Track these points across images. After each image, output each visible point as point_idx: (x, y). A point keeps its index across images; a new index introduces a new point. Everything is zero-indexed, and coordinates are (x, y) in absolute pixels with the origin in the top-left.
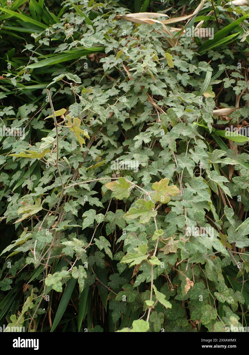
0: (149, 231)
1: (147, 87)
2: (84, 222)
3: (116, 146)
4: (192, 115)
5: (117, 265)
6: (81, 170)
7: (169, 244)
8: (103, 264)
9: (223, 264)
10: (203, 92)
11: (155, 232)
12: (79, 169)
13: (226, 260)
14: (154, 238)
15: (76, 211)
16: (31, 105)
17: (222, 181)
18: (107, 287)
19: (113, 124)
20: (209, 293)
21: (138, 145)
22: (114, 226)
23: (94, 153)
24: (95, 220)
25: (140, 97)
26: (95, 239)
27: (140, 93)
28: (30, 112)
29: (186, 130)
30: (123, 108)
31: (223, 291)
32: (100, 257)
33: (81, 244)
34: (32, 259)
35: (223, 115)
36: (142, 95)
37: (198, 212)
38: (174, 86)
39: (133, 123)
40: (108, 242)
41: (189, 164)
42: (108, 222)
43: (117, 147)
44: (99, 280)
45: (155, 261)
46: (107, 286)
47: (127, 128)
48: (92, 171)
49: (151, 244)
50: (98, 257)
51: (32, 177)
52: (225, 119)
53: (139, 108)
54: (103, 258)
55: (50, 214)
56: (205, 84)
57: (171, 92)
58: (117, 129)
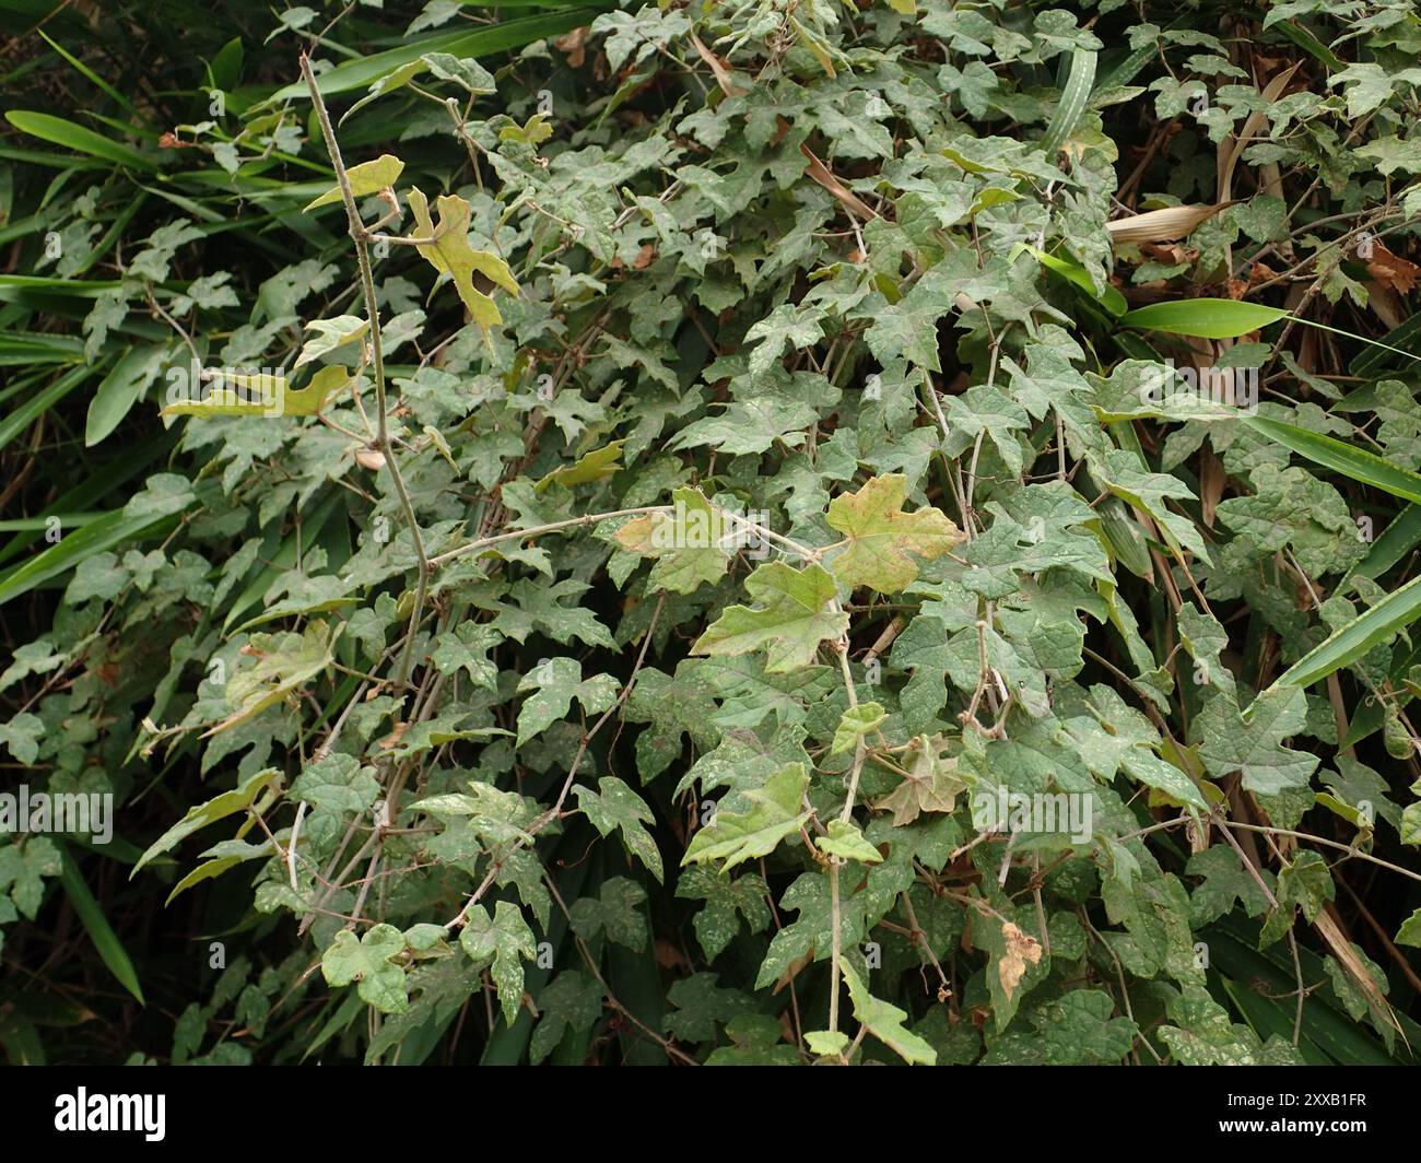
0: (820, 724)
1: (805, 124)
2: (524, 711)
3: (671, 383)
4: (1011, 226)
5: (696, 923)
6: (513, 491)
7: (917, 775)
8: (636, 932)
9: (1198, 912)
10: (1063, 137)
11: (843, 717)
12: (504, 489)
13: (1211, 894)
14: (839, 745)
15: (487, 669)
16: (311, 265)
17: (1163, 493)
18: (659, 1039)
19: (658, 293)
20: (1132, 1033)
21: (762, 360)
22: (673, 743)
23: (571, 413)
24: (575, 700)
25: (775, 167)
26: (578, 789)
27: (772, 151)
28: (304, 294)
29: (982, 280)
30: (699, 216)
31: (1199, 1020)
32: (623, 901)
33: (509, 806)
34: (283, 889)
35: (1158, 238)
36: (784, 158)
37: (1052, 626)
38: (930, 119)
39: (744, 280)
40: (639, 802)
41: (1000, 418)
42: (646, 725)
43: (677, 391)
44: (621, 1008)
45: (846, 843)
46: (659, 1033)
47: (718, 301)
48: (562, 495)
49: (834, 781)
50: (616, 902)
51: (306, 558)
52: (1169, 260)
53: (774, 213)
54: (637, 908)
55: (372, 693)
56: (1069, 102)
57: (913, 142)
58: (674, 311)
